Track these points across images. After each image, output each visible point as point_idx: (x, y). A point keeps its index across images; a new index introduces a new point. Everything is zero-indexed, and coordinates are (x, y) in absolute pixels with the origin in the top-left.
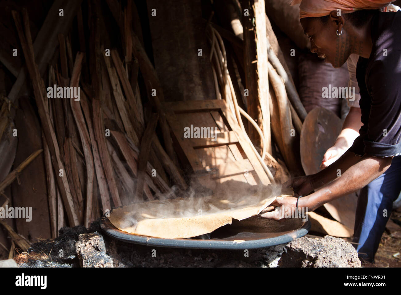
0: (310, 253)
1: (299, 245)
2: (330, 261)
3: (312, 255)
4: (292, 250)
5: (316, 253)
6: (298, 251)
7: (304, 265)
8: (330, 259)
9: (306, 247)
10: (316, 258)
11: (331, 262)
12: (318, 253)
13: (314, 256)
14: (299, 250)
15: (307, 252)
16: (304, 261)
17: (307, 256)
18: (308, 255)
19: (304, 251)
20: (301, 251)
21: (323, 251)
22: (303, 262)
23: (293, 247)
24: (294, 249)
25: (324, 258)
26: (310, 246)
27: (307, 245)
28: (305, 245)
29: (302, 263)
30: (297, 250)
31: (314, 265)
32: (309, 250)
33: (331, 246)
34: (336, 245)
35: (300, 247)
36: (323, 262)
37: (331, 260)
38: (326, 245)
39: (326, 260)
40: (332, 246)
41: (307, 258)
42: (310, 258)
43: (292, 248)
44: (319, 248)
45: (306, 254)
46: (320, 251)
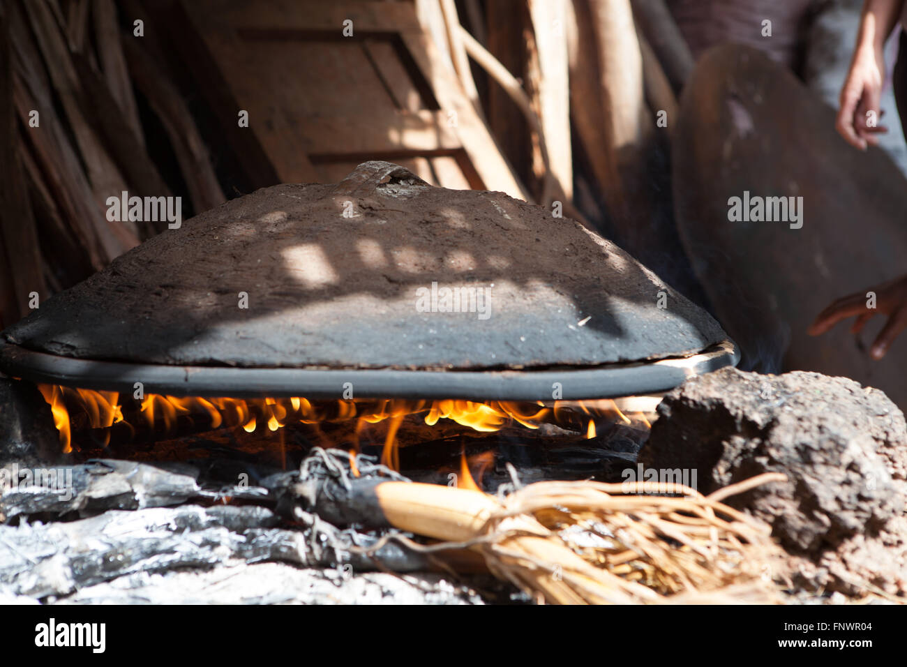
0: (750, 411)
1: (711, 388)
2: (820, 427)
3: (758, 418)
4: (688, 404)
5: (770, 411)
6: (709, 408)
7: (730, 452)
8: (821, 419)
9: (735, 395)
10: (773, 423)
11: (825, 430)
12: (777, 411)
13: (763, 420)
14: (712, 404)
15: (737, 408)
16: (729, 440)
17: (738, 421)
18: (745, 418)
19: (727, 406)
20: (719, 406)
21: (792, 404)
22: (725, 444)
23: (690, 396)
24: (694, 401)
25: (800, 419)
26: (747, 392)
27: (738, 390)
28: (730, 388)
29: (722, 448)
30: (705, 403)
31: (767, 443)
32: (744, 402)
33: (818, 392)
34: (835, 391)
35: (715, 394)
36: (796, 430)
37: (824, 423)
38: (802, 389)
39: (806, 424)
40: (821, 391)
41: (739, 428)
42: (750, 429)
43: (686, 399)
44: (777, 398)
45: (737, 414)
46: (782, 406)
